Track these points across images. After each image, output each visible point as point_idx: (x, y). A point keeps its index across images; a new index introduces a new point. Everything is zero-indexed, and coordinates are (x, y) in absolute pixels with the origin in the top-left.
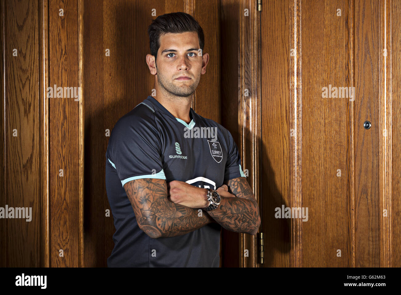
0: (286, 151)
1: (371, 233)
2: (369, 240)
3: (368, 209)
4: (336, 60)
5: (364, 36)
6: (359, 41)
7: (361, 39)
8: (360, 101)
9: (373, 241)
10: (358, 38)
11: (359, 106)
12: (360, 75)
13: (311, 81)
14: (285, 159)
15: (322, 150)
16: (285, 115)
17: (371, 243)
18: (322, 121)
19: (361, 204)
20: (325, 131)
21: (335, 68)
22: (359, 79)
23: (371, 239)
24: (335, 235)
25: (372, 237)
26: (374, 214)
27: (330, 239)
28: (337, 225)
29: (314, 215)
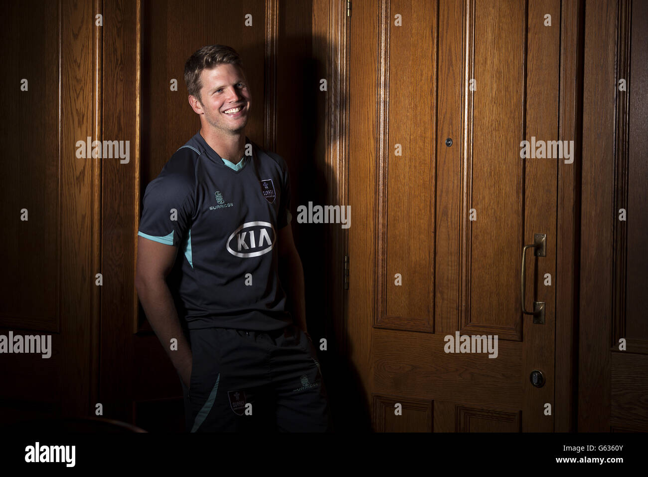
0: (372, 170)
1: (450, 258)
2: (448, 265)
3: (448, 232)
4: (422, 71)
5: (448, 48)
6: (442, 53)
7: (444, 51)
8: (442, 117)
9: (451, 266)
10: (442, 49)
11: (442, 122)
12: (443, 88)
13: (398, 93)
14: (371, 178)
15: (407, 169)
16: (371, 129)
17: (450, 268)
18: (408, 138)
19: (441, 227)
20: (410, 148)
21: (421, 80)
22: (443, 93)
23: (450, 263)
24: (418, 259)
25: (451, 262)
26: (454, 237)
27: (413, 263)
28: (420, 249)
29: (398, 238)
